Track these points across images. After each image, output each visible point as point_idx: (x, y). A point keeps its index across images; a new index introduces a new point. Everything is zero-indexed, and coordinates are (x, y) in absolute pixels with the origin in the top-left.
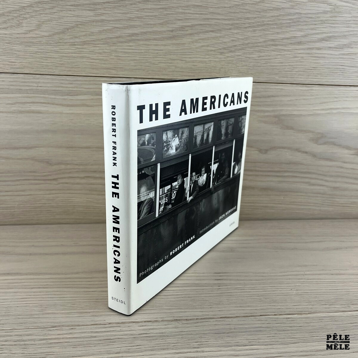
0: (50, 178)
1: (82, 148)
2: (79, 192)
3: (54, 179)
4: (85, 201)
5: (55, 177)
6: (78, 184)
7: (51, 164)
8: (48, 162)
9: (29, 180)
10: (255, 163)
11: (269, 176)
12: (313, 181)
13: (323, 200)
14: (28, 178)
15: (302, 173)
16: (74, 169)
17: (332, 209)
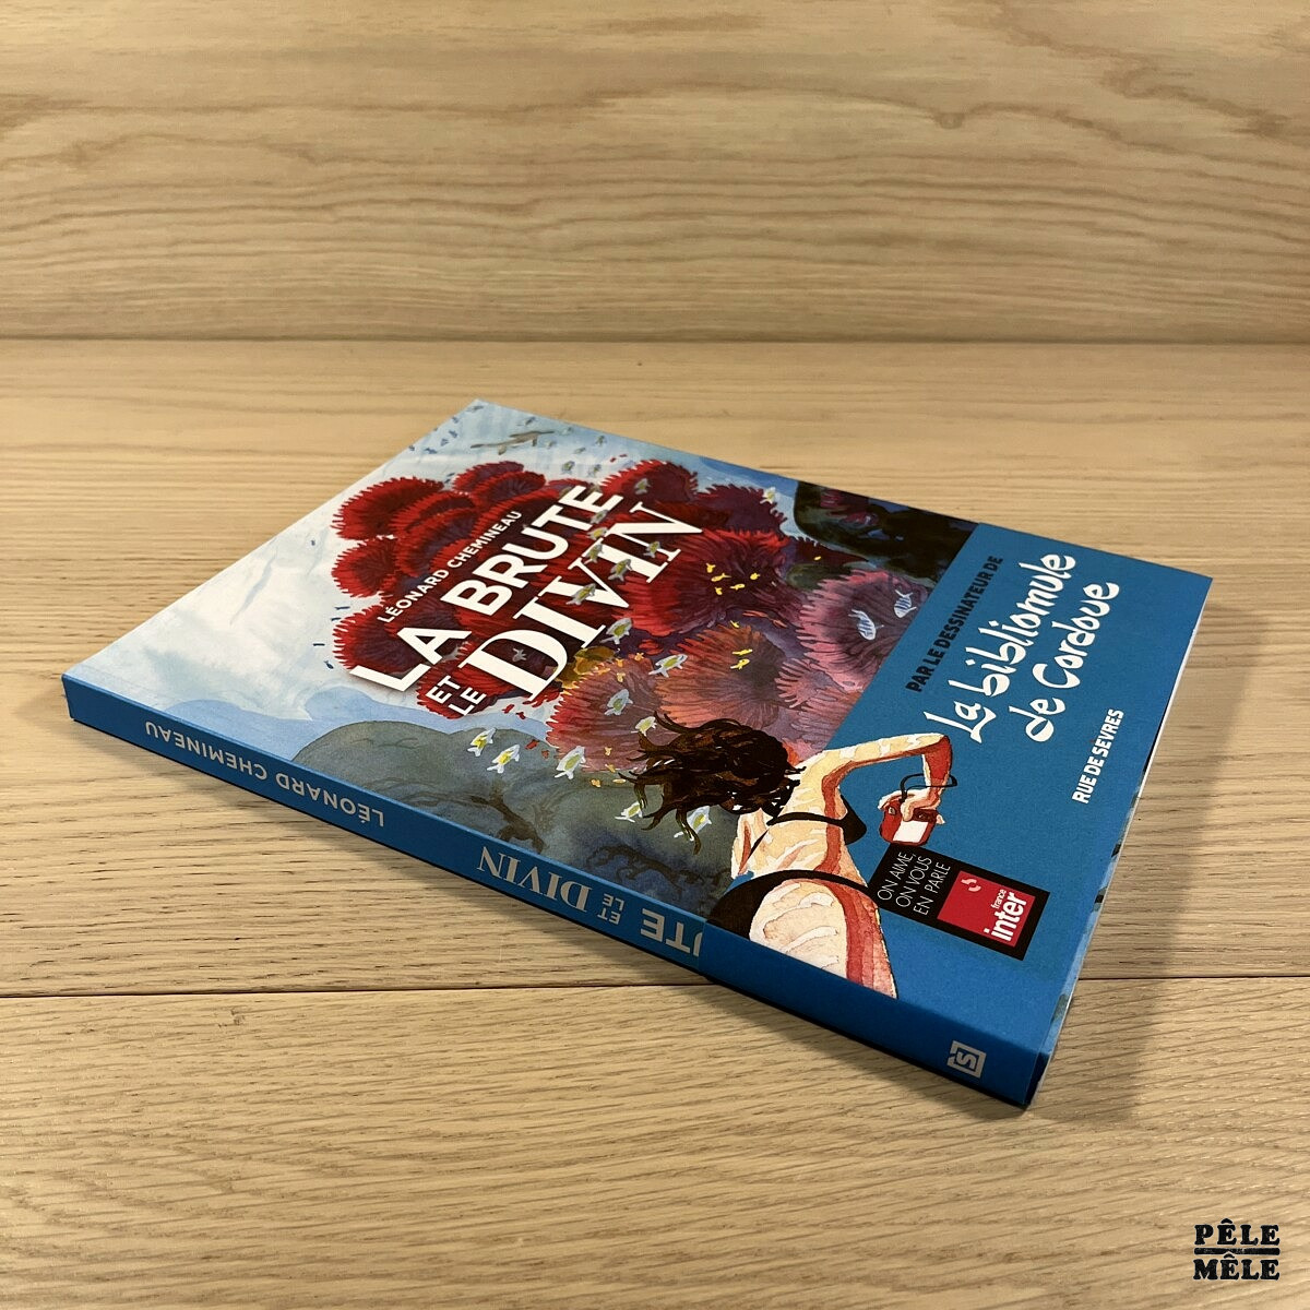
0: (312, 201)
1: (399, 108)
2: (396, 245)
3: (325, 207)
4: (415, 275)
5: (327, 200)
6: (392, 221)
7: (312, 160)
8: (306, 154)
9: (255, 207)
10: (922, 157)
11: (964, 201)
12: (1104, 220)
13: (1135, 283)
14: (251, 201)
15: (1069, 191)
16: (379, 175)
17: (1159, 311)
